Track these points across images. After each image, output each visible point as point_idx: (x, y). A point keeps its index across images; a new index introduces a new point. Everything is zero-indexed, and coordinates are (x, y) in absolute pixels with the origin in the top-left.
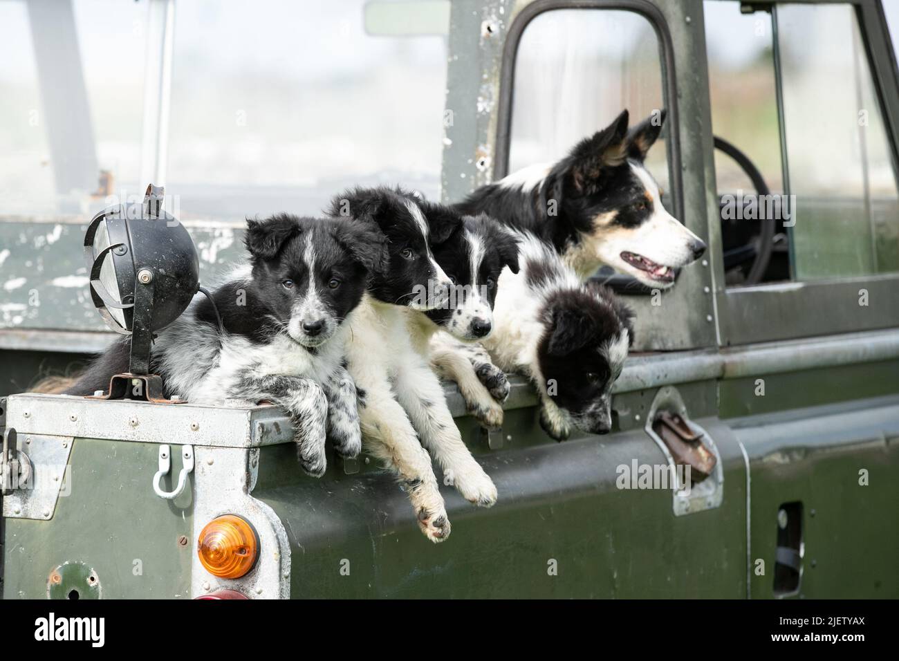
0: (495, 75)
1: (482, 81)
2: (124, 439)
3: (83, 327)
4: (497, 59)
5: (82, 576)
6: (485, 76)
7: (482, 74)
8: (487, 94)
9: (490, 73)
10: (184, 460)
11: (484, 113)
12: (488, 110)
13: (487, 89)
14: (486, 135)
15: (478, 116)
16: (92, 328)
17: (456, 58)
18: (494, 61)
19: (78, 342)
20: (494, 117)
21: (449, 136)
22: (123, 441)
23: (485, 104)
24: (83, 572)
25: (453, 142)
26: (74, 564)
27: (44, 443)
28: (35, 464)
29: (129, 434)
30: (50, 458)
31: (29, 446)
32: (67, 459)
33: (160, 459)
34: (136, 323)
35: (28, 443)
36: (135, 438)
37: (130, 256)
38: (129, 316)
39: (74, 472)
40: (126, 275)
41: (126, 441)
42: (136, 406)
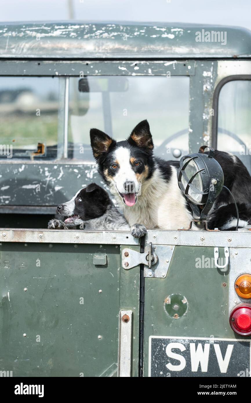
0: (210, 105)
1: (204, 107)
2: (198, 245)
3: (36, 204)
4: (211, 99)
5: (180, 299)
6: (206, 106)
7: (204, 105)
8: (207, 112)
9: (208, 105)
10: (225, 253)
11: (206, 120)
12: (208, 118)
13: (207, 111)
14: (207, 128)
15: (203, 121)
16: (40, 205)
17: (193, 99)
18: (209, 100)
19: (35, 210)
20: (210, 121)
21: (191, 128)
22: (197, 246)
23: (206, 116)
24: (180, 298)
25: (193, 131)
26: (176, 295)
27: (162, 248)
28: (158, 256)
29: (200, 243)
30: (165, 254)
31: (155, 249)
32: (172, 254)
33: (215, 253)
34: (209, 200)
35: (155, 248)
36: (203, 245)
37: (207, 174)
38: (205, 197)
39: (175, 259)
40: (206, 181)
41: (199, 246)
42: (203, 232)
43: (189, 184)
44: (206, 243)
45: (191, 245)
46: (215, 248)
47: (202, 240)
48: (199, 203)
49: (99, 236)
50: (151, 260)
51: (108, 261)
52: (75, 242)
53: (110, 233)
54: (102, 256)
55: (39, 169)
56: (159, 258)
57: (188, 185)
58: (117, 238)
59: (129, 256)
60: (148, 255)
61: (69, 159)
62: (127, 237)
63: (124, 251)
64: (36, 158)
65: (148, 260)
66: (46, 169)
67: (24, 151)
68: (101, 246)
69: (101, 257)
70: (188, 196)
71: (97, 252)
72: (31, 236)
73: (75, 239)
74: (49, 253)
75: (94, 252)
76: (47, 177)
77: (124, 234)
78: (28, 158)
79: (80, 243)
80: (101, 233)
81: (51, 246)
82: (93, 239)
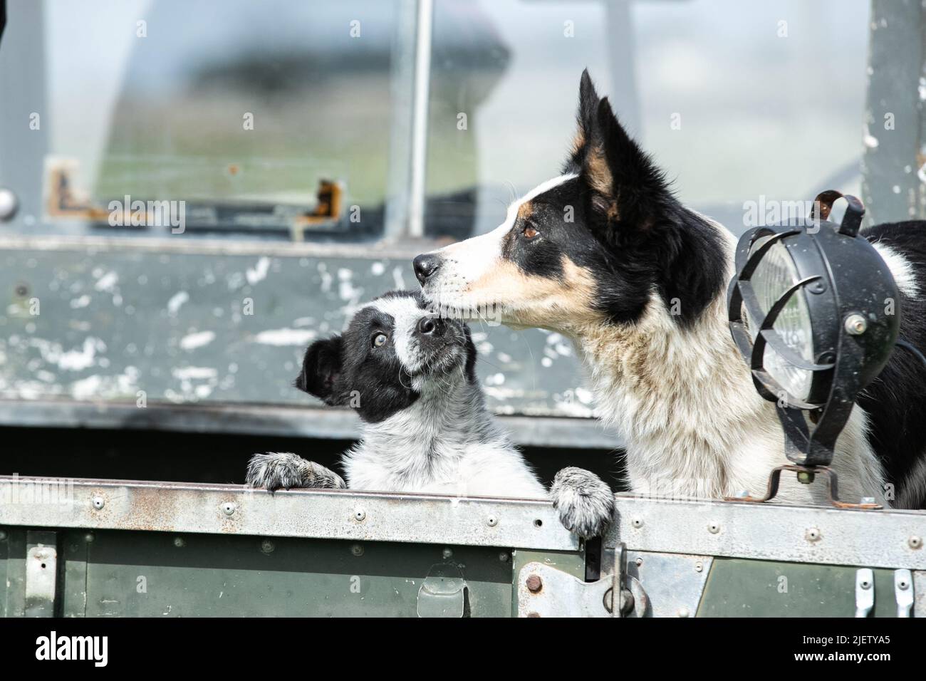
2: (798, 559)
10: (898, 592)
15: (920, 106)
22: (794, 562)
27: (664, 564)
28: (650, 596)
29: (805, 552)
30: (675, 586)
31: (640, 569)
32: (702, 587)
33: (859, 590)
34: (836, 393)
35: (639, 565)
36: (816, 559)
37: (831, 293)
38: (821, 383)
39: (713, 607)
40: (826, 321)
41: (799, 563)
42: (817, 512)
43: (764, 333)
44: (828, 553)
45: (773, 558)
46: (860, 572)
47: (812, 541)
48: (800, 402)
49: (438, 515)
50: (622, 606)
51: (472, 609)
52: (352, 536)
53: (476, 505)
54: (449, 589)
55: (318, 273)
56: (652, 601)
57: (759, 334)
58: (501, 523)
59: (542, 591)
60: (611, 589)
61: (428, 240)
62: (539, 523)
63: (525, 571)
64: (311, 235)
65: (610, 606)
66: (345, 274)
67: (268, 210)
68: (447, 553)
69: (447, 592)
70: (761, 377)
71: (434, 573)
72: (193, 509)
73: (352, 524)
74: (260, 572)
75: (421, 574)
76: (346, 303)
77: (527, 508)
78: (284, 234)
79: (367, 539)
80: (445, 505)
81: (267, 547)
82: (416, 525)
